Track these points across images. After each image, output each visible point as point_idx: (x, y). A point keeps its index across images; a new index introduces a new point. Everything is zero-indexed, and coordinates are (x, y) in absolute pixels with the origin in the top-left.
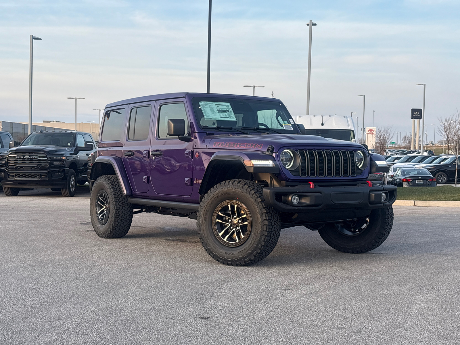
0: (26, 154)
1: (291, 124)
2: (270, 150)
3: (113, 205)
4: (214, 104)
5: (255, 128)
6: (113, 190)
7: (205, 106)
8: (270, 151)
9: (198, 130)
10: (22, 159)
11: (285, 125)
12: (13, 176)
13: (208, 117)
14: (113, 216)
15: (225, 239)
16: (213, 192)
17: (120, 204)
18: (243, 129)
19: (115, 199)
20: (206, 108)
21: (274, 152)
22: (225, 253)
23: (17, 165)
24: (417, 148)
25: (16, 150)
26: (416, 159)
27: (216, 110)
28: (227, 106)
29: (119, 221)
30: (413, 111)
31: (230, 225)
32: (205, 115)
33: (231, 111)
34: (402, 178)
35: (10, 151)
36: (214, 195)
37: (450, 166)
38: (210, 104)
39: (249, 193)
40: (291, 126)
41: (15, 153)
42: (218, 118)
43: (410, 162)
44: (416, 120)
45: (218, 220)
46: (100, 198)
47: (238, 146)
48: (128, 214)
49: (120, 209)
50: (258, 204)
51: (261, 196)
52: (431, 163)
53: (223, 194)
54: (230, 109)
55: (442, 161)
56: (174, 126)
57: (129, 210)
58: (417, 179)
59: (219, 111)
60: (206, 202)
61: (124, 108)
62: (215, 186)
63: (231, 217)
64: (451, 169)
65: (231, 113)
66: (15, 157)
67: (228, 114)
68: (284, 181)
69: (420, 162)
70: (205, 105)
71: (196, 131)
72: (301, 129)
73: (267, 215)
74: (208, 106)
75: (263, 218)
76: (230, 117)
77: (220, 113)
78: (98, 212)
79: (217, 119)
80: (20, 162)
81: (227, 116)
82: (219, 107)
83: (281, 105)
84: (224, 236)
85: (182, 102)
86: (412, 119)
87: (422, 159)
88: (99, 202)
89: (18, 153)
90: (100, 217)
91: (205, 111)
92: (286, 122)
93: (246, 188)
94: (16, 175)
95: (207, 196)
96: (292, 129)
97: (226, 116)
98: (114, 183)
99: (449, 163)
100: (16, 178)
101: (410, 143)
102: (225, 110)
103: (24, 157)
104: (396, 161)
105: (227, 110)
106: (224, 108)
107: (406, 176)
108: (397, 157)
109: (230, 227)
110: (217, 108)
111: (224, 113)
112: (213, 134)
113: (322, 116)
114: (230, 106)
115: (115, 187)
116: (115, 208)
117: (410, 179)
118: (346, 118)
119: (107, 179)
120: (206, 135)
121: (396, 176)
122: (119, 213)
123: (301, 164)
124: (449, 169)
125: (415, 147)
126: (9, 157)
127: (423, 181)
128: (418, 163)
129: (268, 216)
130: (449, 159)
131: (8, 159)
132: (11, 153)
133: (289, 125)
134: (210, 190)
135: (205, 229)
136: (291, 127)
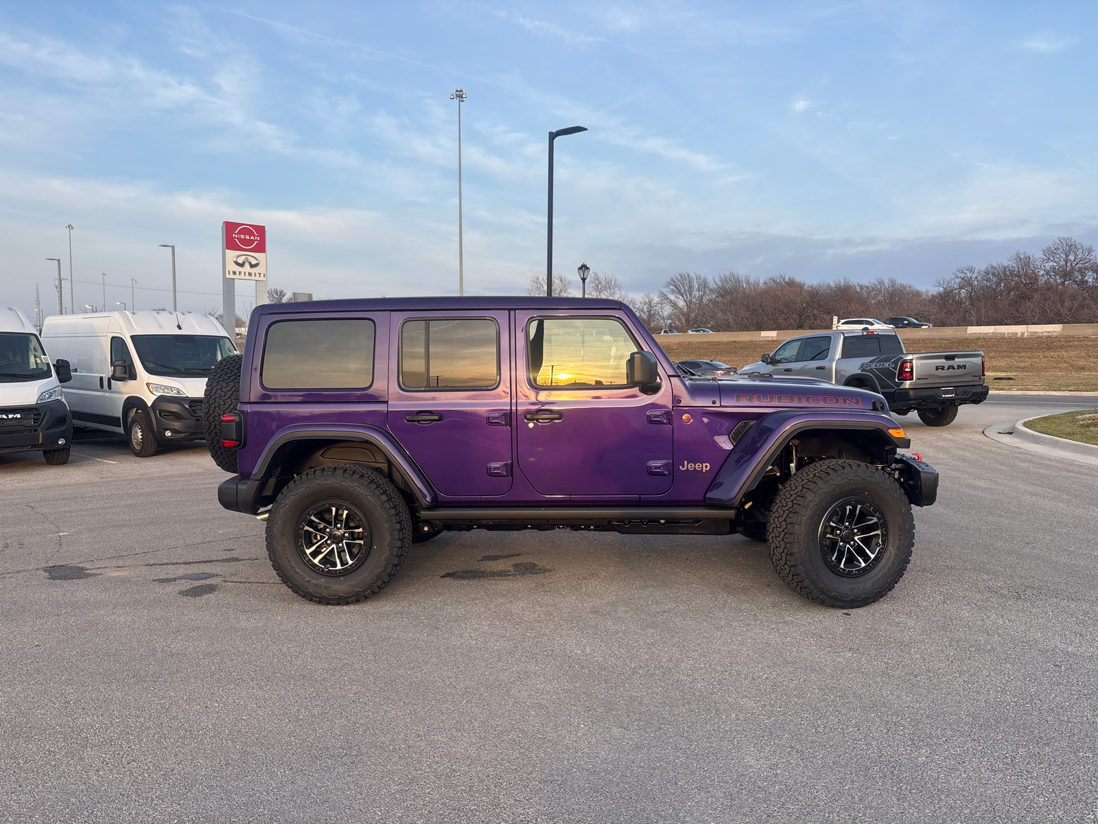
47: (804, 401)
78: (309, 551)
85: (612, 318)
90: (317, 561)
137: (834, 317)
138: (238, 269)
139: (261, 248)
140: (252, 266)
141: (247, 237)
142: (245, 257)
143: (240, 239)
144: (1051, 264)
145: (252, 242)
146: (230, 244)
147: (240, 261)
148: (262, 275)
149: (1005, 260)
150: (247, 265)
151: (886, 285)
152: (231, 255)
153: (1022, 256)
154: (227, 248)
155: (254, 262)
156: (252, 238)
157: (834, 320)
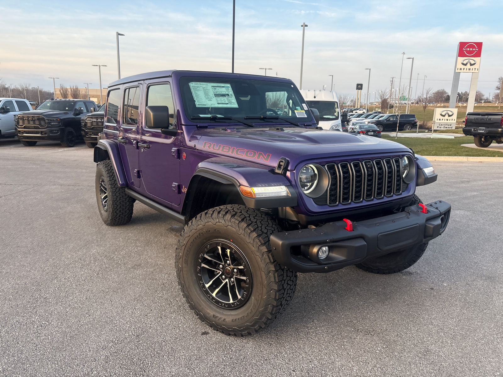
0: (99, 118)
1: (304, 110)
2: (282, 165)
3: (110, 196)
4: (209, 86)
5: (261, 117)
6: (109, 179)
7: (198, 89)
8: (282, 167)
9: (185, 122)
10: (96, 122)
11: (297, 111)
12: (91, 134)
13: (200, 104)
14: (111, 207)
15: (214, 295)
16: (195, 226)
17: (117, 194)
18: (246, 119)
19: (111, 189)
20: (198, 90)
21: (288, 170)
22: (214, 315)
23: (93, 127)
24: (359, 107)
25: (91, 115)
26: (363, 115)
27: (211, 94)
28: (227, 89)
29: (118, 212)
30: (358, 85)
31: (221, 273)
32: (196, 101)
33: (231, 95)
34: (360, 131)
35: (87, 116)
36: (197, 230)
37: (385, 121)
38: (204, 86)
39: (248, 236)
40: (304, 112)
41: (91, 117)
42: (215, 104)
43: (359, 117)
44: (359, 90)
45: (203, 265)
46: (102, 183)
47: (235, 152)
48: (127, 205)
49: (117, 200)
50: (263, 255)
51: (267, 242)
52: (373, 118)
53: (209, 231)
54: (231, 92)
55: (380, 118)
56: (154, 116)
57: (127, 200)
58: (369, 132)
59: (217, 95)
60: (186, 238)
61: (119, 89)
62: (198, 216)
63: (222, 262)
64: (386, 123)
65: (231, 98)
66: (91, 120)
67: (227, 99)
68: (303, 215)
69: (366, 117)
70: (198, 87)
71: (183, 123)
72: (315, 115)
73: (276, 274)
74: (201, 88)
75: (270, 279)
76: (230, 102)
77: (217, 98)
78: (102, 198)
79: (213, 106)
80: (95, 124)
81: (227, 101)
82: (216, 90)
83: (292, 86)
84: (212, 288)
85: (168, 83)
86: (357, 89)
87: (367, 116)
88: (102, 187)
89: (93, 117)
90: (103, 202)
91: (197, 96)
92: (299, 107)
93: (244, 228)
94: (92, 134)
95: (187, 229)
96: (306, 116)
97: (225, 101)
98: (111, 171)
99: (385, 119)
100: (93, 136)
101: (355, 103)
102: (224, 93)
103: (97, 120)
104: (351, 117)
105: (227, 93)
106: (223, 91)
107: (363, 129)
108: (352, 114)
109: (221, 275)
110: (213, 90)
111: (222, 98)
112: (206, 127)
113: (314, 91)
114: (230, 89)
115: (112, 176)
116: (112, 199)
117: (365, 132)
118: (332, 93)
119: (105, 166)
120: (197, 129)
121: (355, 129)
122: (116, 204)
123: (330, 187)
124: (385, 123)
125: (358, 106)
126: (87, 120)
127: (373, 133)
128: (364, 118)
129: (279, 276)
130: (384, 117)
131: (86, 122)
132: (88, 117)
133: (302, 111)
134: (191, 220)
135: (185, 275)
136: (305, 114)
138: (463, 67)
139: (478, 55)
140: (471, 65)
141: (471, 49)
142: (468, 60)
143: (467, 51)
145: (473, 52)
146: (461, 54)
147: (465, 63)
148: (476, 70)
150: (469, 64)
152: (461, 59)
154: (459, 56)
155: (473, 62)
156: (474, 49)
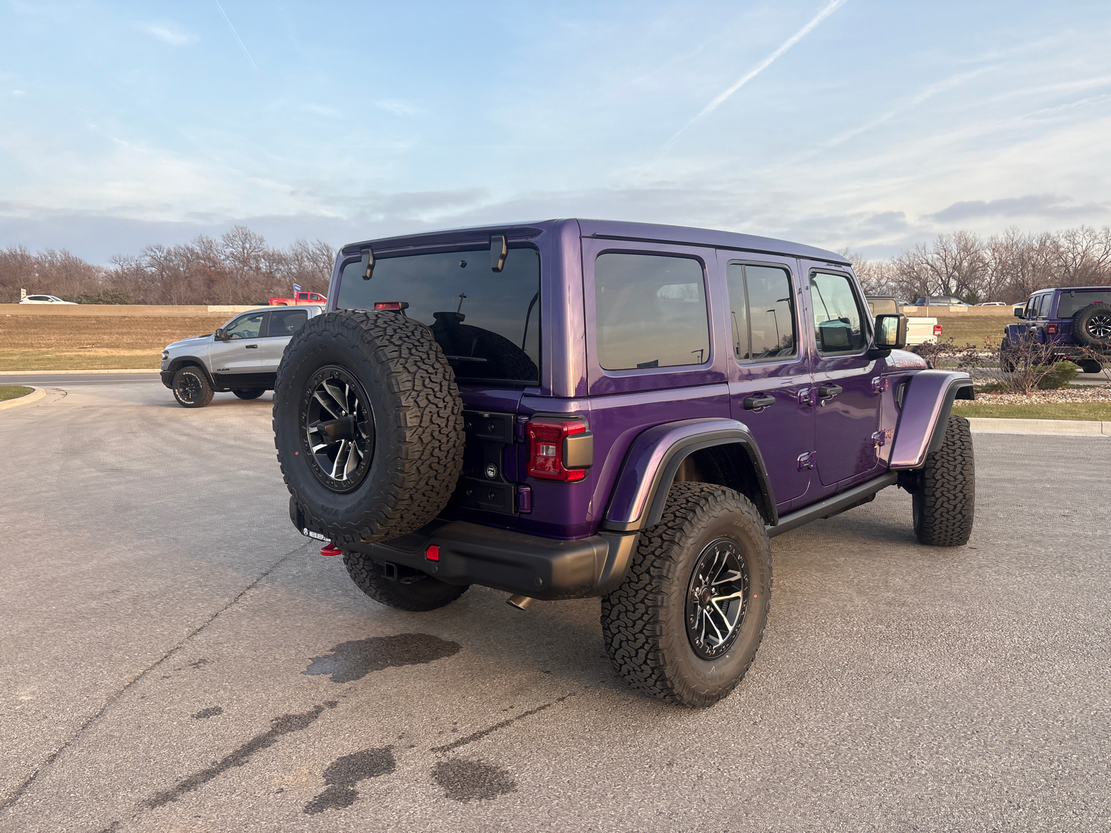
137: (22, 290)
144: (231, 249)
149: (188, 242)
151: (58, 256)
153: (205, 240)
157: (22, 293)
